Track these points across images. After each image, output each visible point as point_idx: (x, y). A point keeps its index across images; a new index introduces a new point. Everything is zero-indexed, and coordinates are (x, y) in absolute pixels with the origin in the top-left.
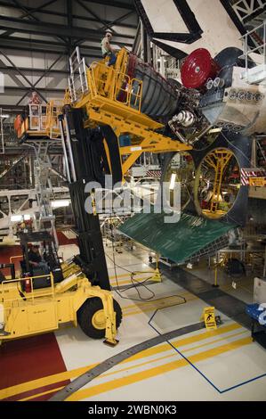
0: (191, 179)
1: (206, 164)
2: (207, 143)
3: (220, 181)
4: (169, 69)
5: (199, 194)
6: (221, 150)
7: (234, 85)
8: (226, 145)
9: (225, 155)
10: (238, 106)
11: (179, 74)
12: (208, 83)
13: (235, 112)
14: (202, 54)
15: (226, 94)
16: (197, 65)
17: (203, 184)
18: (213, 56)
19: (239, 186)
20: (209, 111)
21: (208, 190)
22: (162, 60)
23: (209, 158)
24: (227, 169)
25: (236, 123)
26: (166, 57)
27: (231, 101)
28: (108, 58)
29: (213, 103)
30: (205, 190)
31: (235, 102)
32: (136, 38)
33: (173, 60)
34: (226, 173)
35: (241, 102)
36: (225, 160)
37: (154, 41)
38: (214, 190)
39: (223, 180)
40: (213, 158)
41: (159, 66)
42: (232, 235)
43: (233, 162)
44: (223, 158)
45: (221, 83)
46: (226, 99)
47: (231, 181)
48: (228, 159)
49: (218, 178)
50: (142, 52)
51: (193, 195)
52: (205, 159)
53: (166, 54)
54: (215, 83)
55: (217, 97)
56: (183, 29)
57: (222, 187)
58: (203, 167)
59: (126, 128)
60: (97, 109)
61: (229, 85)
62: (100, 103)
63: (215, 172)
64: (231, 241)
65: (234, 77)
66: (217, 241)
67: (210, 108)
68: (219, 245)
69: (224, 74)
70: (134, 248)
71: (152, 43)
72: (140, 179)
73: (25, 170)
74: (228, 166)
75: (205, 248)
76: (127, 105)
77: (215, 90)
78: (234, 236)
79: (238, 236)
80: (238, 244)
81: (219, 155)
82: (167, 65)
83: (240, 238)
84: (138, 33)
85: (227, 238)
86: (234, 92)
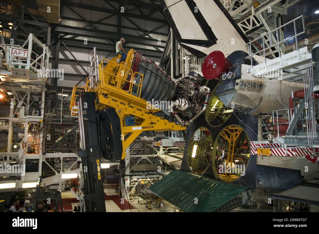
0: (209, 149)
1: (221, 137)
2: (222, 121)
3: (233, 151)
4: (191, 65)
5: (216, 162)
6: (233, 127)
7: (243, 77)
8: (237, 123)
9: (236, 130)
10: (247, 93)
11: (200, 69)
12: (223, 76)
13: (244, 98)
14: (218, 55)
15: (237, 84)
16: (214, 63)
17: (219, 153)
18: (226, 56)
19: (248, 155)
20: (224, 96)
21: (223, 159)
22: (186, 59)
23: (224, 133)
24: (239, 142)
25: (245, 106)
26: (190, 56)
27: (241, 89)
28: (120, 56)
29: (227, 91)
30: (221, 158)
31: (244, 90)
32: (168, 43)
33: (195, 59)
34: (238, 145)
35: (249, 90)
36: (237, 135)
37: (181, 45)
38: (228, 158)
39: (235, 150)
40: (226, 132)
41: (184, 63)
42: (245, 196)
43: (243, 136)
44: (235, 133)
45: (233, 76)
46: (237, 87)
47: (242, 151)
48: (239, 134)
49: (231, 149)
50: (172, 52)
51: (211, 162)
52: (221, 134)
53: (190, 54)
54: (229, 75)
55: (230, 86)
56: (203, 37)
57: (234, 156)
58: (219, 140)
59: (129, 111)
60: (106, 95)
61: (239, 77)
62: (108, 91)
63: (229, 144)
64: (244, 202)
65: (242, 71)
66: (233, 201)
67: (225, 94)
68: (234, 204)
69: (235, 69)
70: (162, 205)
71: (179, 46)
72: (168, 149)
73: (76, 138)
74: (239, 139)
75: (223, 206)
76: (129, 93)
77: (228, 81)
78: (247, 197)
79: (249, 197)
80: (249, 204)
81: (232, 131)
82: (190, 62)
83: (252, 199)
84: (169, 39)
85: (240, 199)
86: (244, 83)
